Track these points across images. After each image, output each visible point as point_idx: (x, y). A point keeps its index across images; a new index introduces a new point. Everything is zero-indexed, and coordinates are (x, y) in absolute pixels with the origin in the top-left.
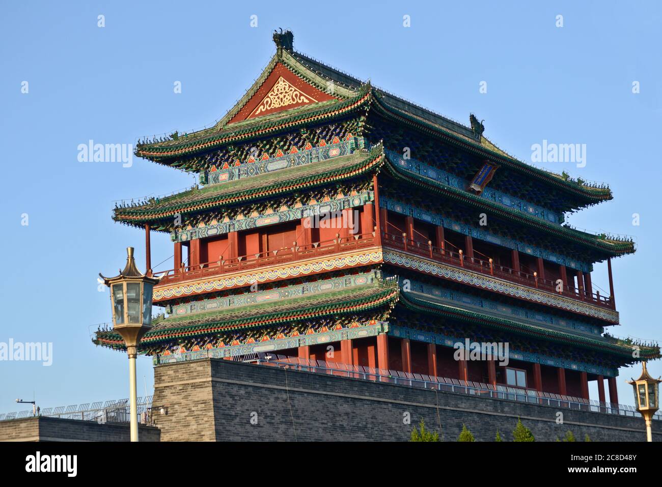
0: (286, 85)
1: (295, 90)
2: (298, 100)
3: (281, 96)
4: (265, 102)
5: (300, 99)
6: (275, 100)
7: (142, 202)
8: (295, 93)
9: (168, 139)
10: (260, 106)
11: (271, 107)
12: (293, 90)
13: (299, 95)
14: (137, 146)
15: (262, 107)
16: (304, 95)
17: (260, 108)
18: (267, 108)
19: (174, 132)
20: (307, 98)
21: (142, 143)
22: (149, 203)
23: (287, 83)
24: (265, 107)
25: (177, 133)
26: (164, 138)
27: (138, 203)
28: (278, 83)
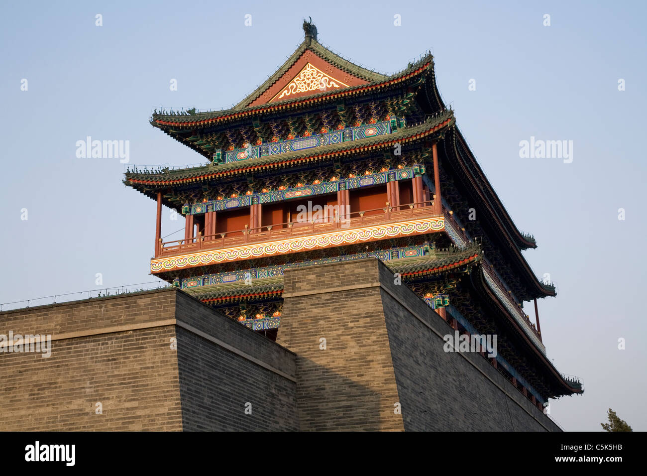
0: (314, 71)
1: (324, 76)
2: (327, 85)
3: (308, 82)
4: (289, 87)
5: (329, 84)
6: (301, 85)
7: (156, 170)
8: (324, 78)
9: (185, 114)
10: (284, 90)
11: (297, 91)
12: (322, 75)
13: (328, 80)
14: (153, 115)
15: (286, 91)
16: (333, 81)
17: (284, 92)
18: (291, 93)
19: (191, 108)
20: (337, 83)
21: (158, 113)
22: (163, 173)
23: (315, 69)
24: (290, 92)
25: (194, 109)
26: (181, 112)
27: (152, 171)
28: (306, 69)
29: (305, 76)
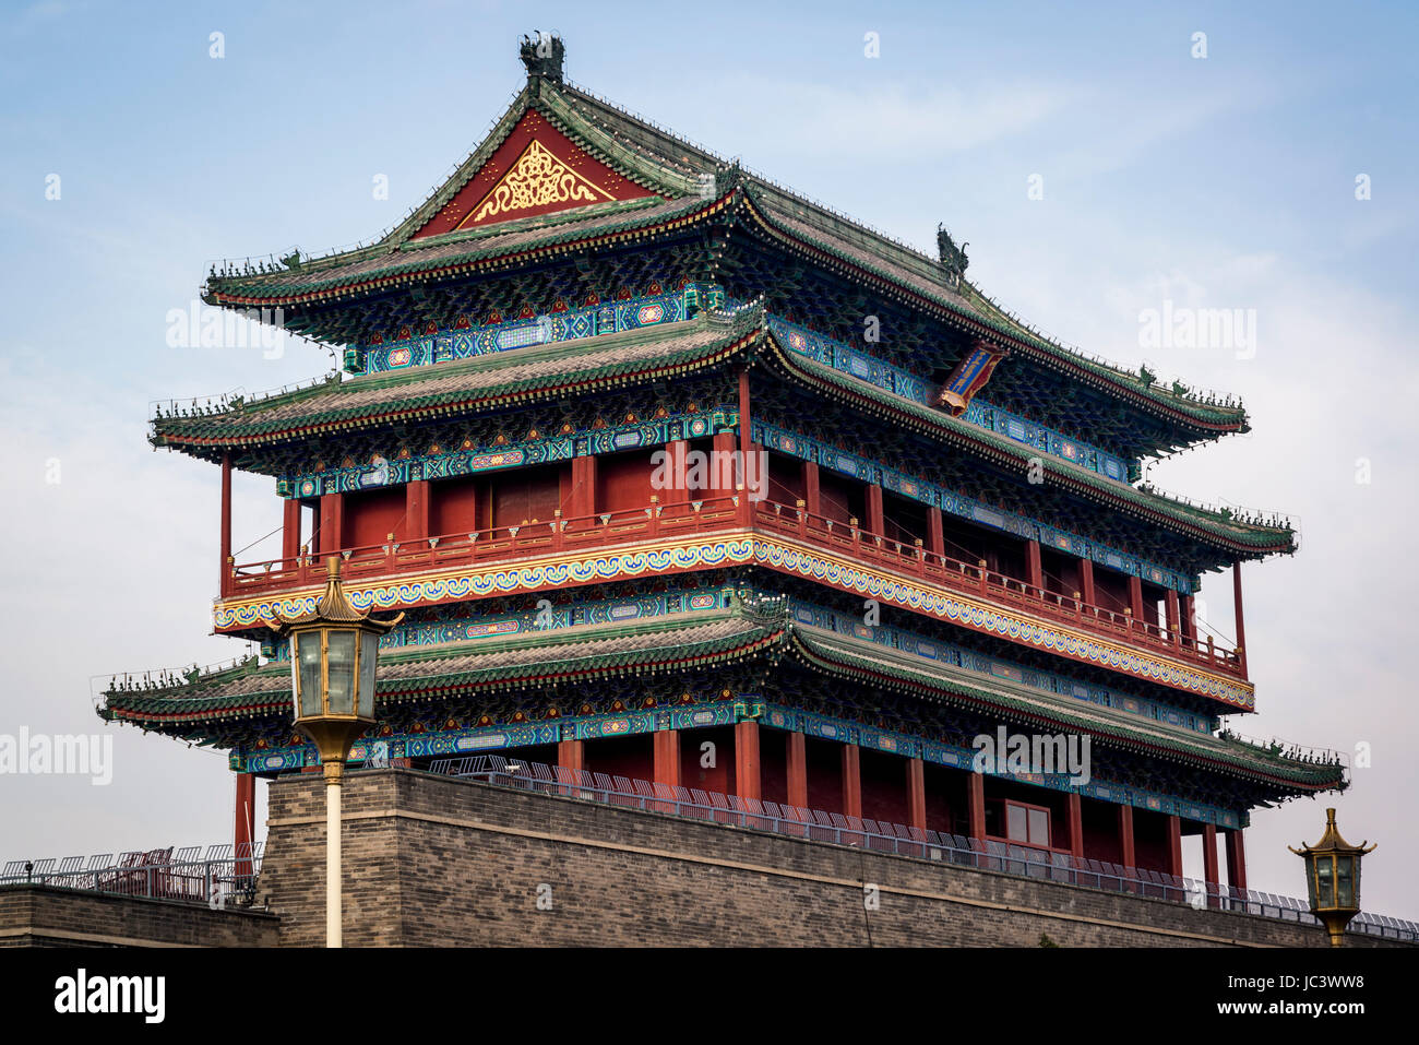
29: (528, 169)
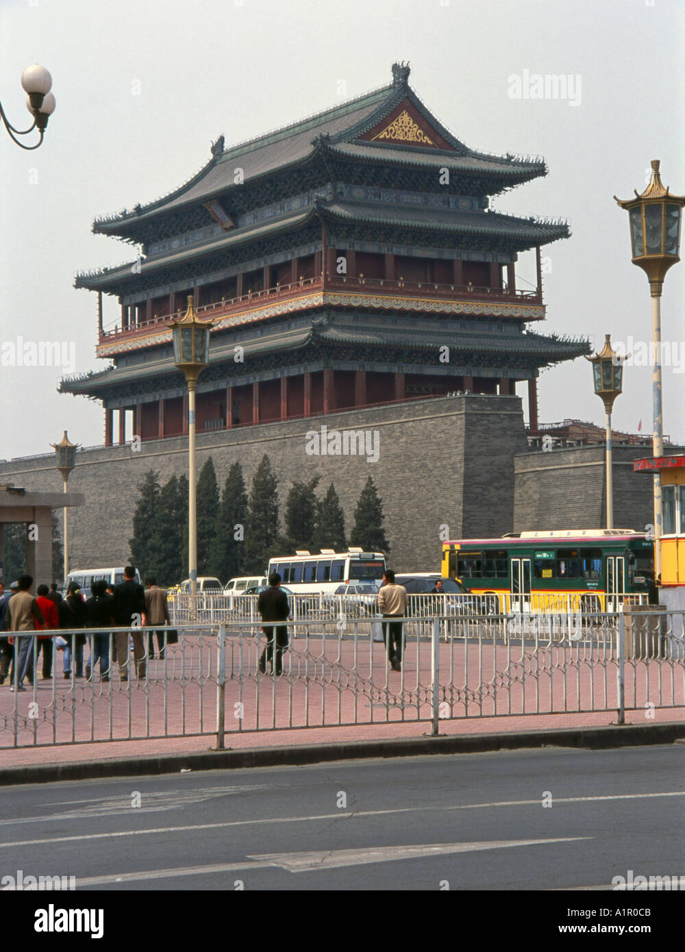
29: (403, 122)
